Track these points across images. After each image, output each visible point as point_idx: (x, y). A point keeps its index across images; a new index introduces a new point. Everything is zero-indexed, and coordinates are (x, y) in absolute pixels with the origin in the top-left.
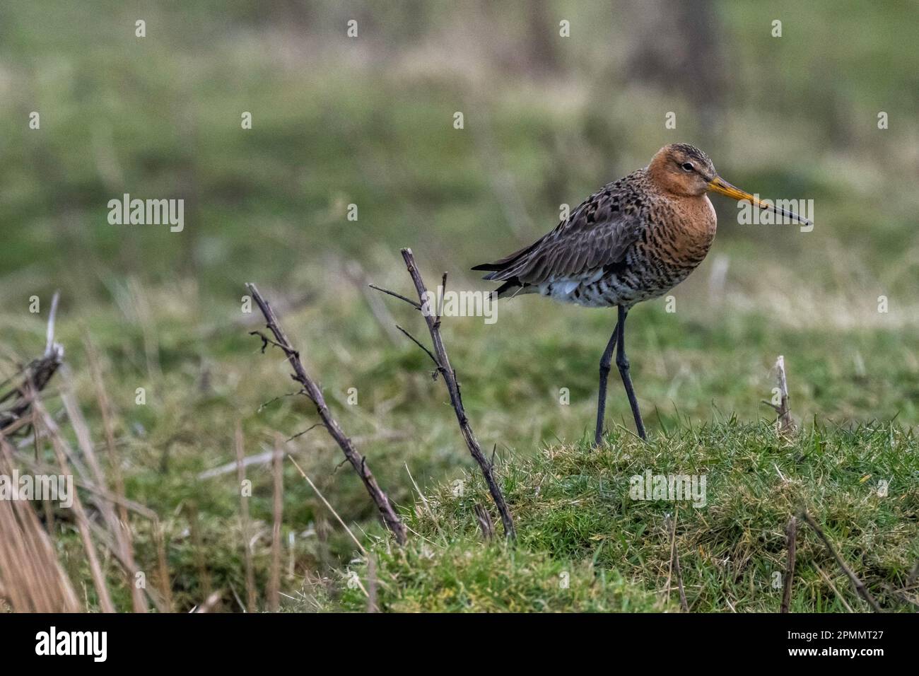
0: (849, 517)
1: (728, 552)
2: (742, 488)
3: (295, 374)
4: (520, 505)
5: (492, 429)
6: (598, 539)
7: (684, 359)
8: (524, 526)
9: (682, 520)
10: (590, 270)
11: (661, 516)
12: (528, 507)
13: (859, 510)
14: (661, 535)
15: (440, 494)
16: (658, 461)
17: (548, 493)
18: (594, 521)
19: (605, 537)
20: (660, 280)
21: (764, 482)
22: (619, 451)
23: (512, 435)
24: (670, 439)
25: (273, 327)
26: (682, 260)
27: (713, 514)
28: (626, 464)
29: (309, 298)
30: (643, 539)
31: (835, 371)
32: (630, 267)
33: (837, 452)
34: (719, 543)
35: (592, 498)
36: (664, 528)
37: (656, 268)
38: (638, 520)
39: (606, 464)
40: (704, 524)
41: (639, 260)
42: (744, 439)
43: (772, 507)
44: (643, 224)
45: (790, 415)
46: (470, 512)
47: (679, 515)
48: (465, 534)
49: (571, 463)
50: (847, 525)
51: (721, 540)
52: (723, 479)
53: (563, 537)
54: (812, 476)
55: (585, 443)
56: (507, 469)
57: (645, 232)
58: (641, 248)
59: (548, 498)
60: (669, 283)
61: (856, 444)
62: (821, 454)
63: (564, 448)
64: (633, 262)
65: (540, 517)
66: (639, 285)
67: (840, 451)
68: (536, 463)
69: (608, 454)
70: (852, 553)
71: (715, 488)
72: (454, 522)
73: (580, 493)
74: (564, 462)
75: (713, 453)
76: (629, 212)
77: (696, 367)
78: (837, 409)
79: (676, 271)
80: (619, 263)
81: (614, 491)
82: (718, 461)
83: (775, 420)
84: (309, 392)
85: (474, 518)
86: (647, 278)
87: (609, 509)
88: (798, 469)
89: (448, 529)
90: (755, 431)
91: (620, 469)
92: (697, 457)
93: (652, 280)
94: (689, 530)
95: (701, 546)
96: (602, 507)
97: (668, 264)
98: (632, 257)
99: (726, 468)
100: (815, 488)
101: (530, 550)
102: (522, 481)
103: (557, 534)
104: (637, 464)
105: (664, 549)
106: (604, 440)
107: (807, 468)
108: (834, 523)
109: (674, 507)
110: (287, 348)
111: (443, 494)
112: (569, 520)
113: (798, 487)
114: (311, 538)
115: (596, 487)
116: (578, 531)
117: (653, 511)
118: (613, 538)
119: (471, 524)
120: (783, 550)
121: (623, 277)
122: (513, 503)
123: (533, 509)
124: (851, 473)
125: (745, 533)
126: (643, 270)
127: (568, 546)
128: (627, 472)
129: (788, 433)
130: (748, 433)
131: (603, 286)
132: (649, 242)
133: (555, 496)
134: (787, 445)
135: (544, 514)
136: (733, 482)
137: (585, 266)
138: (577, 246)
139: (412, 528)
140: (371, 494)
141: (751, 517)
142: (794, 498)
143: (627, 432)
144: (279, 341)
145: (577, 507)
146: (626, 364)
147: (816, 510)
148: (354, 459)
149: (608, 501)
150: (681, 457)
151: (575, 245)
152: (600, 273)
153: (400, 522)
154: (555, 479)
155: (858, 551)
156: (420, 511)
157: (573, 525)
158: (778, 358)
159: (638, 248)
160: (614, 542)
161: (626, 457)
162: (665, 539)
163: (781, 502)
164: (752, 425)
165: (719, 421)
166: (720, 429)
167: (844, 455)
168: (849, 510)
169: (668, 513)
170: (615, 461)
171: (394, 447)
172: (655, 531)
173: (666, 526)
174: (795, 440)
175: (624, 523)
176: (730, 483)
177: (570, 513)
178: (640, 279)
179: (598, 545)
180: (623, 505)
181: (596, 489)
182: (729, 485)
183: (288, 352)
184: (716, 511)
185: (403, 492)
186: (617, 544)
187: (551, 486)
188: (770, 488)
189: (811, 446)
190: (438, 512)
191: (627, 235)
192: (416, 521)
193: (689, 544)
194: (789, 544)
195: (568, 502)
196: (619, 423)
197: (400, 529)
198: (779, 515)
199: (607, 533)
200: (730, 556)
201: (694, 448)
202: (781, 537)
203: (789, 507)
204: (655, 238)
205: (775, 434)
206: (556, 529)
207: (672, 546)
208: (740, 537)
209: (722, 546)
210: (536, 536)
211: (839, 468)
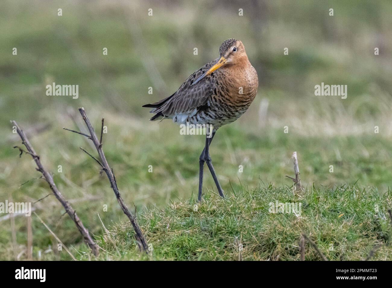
0: (332, 236)
1: (269, 256)
2: (276, 222)
3: (38, 168)
4: (159, 234)
5: (145, 193)
6: (200, 251)
7: (246, 154)
8: (161, 245)
9: (245, 240)
10: (191, 109)
11: (233, 238)
12: (163, 235)
13: (338, 232)
14: (233, 248)
15: (116, 229)
16: (231, 209)
17: (174, 227)
18: (198, 241)
19: (204, 249)
20: (227, 114)
21: (287, 218)
22: (211, 204)
23: (155, 196)
24: (237, 197)
25: (26, 144)
26: (237, 103)
27: (261, 236)
28: (214, 211)
29: (48, 127)
30: (224, 250)
31: (325, 159)
32: (209, 107)
33: (325, 202)
34: (264, 251)
35: (196, 229)
36: (235, 244)
37: (224, 108)
38: (221, 240)
39: (204, 211)
40: (256, 242)
41: (214, 104)
42: (276, 196)
43: (292, 232)
44: (215, 85)
45: (301, 183)
46: (132, 238)
47: (243, 237)
48: (130, 249)
49: (185, 211)
50: (332, 240)
51: (266, 250)
52: (266, 218)
53: (182, 250)
54: (313, 215)
55: (193, 200)
56: (151, 215)
57: (215, 89)
58: (214, 97)
59: (173, 229)
60: (233, 115)
61: (335, 197)
62: (317, 203)
63: (181, 203)
64: (211, 105)
65: (169, 240)
66: (216, 117)
67: (327, 202)
68: (167, 212)
69: (205, 206)
70: (335, 255)
71: (262, 223)
72: (124, 243)
73: (190, 227)
74: (182, 210)
75: (260, 204)
76: (208, 79)
77: (252, 159)
78: (326, 179)
79: (236, 109)
80: (204, 106)
81: (208, 225)
82: (262, 208)
83: (293, 186)
84: (46, 177)
85: (135, 241)
86: (220, 113)
87: (206, 235)
88: (305, 211)
89: (121, 247)
90: (282, 192)
91: (211, 214)
92: (251, 206)
93: (222, 114)
94: (248, 245)
95: (255, 253)
96: (202, 234)
97: (230, 106)
98: (210, 103)
99: (267, 211)
100: (314, 221)
101: (164, 258)
102: (160, 221)
103: (178, 248)
104: (220, 211)
105: (235, 255)
106: (202, 198)
107: (310, 211)
108: (325, 240)
109: (240, 233)
110: (33, 154)
111: (118, 229)
112: (185, 241)
113: (305, 221)
114: (50, 253)
115: (199, 223)
116: (190, 247)
117: (229, 235)
118: (208, 250)
119: (133, 244)
120: (298, 254)
121: (207, 113)
122: (155, 233)
123: (166, 235)
124: (333, 213)
125: (278, 246)
126: (217, 109)
127: (184, 255)
128: (215, 215)
129: (299, 192)
130: (278, 193)
131: (198, 117)
132: (218, 94)
133: (177, 228)
134: (299, 199)
135: (171, 239)
136: (271, 219)
137: (189, 108)
138: (186, 97)
139: (102, 247)
140: (79, 230)
141: (281, 237)
142: (303, 227)
143: (214, 194)
144: (29, 150)
145: (189, 234)
146: (210, 159)
147: (315, 233)
148: (70, 212)
149: (205, 230)
150: (243, 207)
151: (185, 96)
152: (195, 111)
153: (95, 244)
154: (177, 220)
155: (338, 254)
156: (106, 238)
157: (187, 244)
158: (294, 153)
159: (212, 98)
160: (209, 252)
161: (214, 207)
162: (236, 250)
163: (297, 229)
164: (281, 189)
165: (263, 187)
166: (264, 191)
167: (329, 203)
168: (332, 232)
169: (237, 236)
170: (208, 210)
171: (93, 205)
172: (230, 246)
173: (236, 243)
174: (303, 196)
175: (214, 242)
176: (269, 219)
177: (185, 238)
178: (216, 114)
179: (200, 254)
180: (213, 233)
181: (199, 224)
182: (269, 221)
183: (34, 157)
184: (262, 235)
185: (98, 228)
186: (210, 253)
187: (175, 224)
188: (291, 221)
189: (312, 199)
190: (116, 238)
191: (208, 91)
192: (104, 243)
193: (248, 252)
194: (301, 251)
195: (184, 231)
196: (210, 190)
197: (95, 248)
198: (296, 236)
199: (205, 248)
200: (270, 258)
201: (250, 202)
202: (297, 248)
203: (301, 232)
204: (220, 92)
205: (293, 193)
206: (178, 246)
207: (239, 253)
208: (275, 248)
209: (266, 253)
210: (167, 250)
211: (327, 210)
